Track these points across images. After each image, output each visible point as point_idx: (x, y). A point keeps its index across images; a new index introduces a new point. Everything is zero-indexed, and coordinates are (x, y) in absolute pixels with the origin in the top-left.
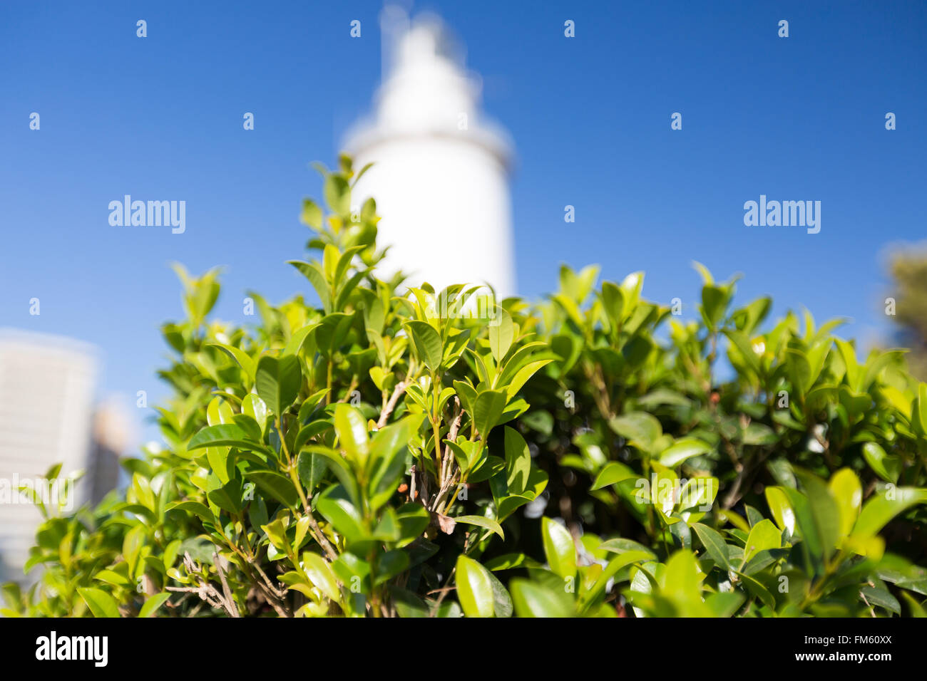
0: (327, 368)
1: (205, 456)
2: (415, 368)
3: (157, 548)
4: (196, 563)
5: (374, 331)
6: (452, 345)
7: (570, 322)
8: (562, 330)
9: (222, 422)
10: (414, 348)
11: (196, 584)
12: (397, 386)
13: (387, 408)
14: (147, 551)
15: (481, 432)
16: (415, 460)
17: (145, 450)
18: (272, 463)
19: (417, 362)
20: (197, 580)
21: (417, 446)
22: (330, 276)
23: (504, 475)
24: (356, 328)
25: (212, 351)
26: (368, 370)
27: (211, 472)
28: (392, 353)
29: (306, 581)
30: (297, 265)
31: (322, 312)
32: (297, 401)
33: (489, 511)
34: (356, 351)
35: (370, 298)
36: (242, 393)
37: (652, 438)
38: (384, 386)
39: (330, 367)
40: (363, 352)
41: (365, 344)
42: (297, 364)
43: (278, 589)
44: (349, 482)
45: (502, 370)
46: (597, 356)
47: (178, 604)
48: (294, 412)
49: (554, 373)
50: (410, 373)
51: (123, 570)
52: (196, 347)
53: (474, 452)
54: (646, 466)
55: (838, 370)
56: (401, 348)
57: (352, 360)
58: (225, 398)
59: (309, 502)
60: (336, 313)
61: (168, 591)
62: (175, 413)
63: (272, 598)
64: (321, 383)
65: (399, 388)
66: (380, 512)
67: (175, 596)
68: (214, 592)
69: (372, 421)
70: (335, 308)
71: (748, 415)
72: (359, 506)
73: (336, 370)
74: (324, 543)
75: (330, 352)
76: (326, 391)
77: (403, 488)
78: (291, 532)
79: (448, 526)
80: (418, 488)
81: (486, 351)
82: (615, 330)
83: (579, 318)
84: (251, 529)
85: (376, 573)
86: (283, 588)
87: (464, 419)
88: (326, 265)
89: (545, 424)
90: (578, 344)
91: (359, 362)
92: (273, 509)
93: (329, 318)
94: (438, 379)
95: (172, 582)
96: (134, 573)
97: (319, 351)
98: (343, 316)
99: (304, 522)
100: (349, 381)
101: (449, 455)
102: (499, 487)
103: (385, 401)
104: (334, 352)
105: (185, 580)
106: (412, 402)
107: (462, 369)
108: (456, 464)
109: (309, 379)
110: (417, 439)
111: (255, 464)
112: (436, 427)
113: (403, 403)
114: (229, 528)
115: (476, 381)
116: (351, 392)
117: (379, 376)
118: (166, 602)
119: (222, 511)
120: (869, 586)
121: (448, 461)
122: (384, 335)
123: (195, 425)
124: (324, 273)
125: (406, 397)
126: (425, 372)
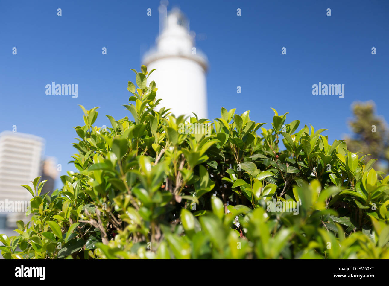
0: (136, 143)
1: (93, 174)
2: (168, 144)
3: (75, 208)
4: (89, 213)
5: (153, 131)
6: (181, 136)
7: (225, 128)
8: (222, 131)
9: (99, 162)
10: (168, 137)
11: (89, 219)
12: (161, 150)
13: (158, 158)
14: (71, 208)
15: (191, 167)
16: (168, 177)
17: (69, 174)
18: (117, 176)
19: (169, 142)
20: (89, 218)
21: (169, 172)
22: (138, 111)
23: (199, 182)
24: (147, 130)
25: (94, 137)
26: (151, 145)
27: (95, 179)
28: (160, 139)
29: (128, 218)
30: (126, 106)
31: (135, 123)
32: (125, 155)
33: (194, 195)
34: (147, 137)
35: (152, 118)
36: (106, 152)
37: (254, 170)
38: (157, 150)
39: (138, 143)
40: (149, 138)
41: (150, 135)
42: (126, 142)
43: (118, 221)
44: (144, 183)
45: (199, 145)
46: (234, 141)
47: (82, 227)
48: (124, 159)
49: (219, 147)
50: (166, 146)
51: (62, 215)
52: (89, 136)
53: (189, 174)
54: (251, 180)
55: (321, 147)
56: (164, 137)
57: (146, 141)
58: (100, 154)
59: (130, 190)
60: (140, 124)
61: (78, 222)
62: (81, 159)
63: (116, 225)
64: (134, 148)
65: (162, 151)
66: (155, 193)
67: (81, 224)
68: (95, 222)
69: (153, 163)
70: (140, 122)
71: (289, 163)
72: (147, 190)
73: (140, 145)
74: (135, 205)
75: (138, 138)
76: (136, 152)
77: (163, 186)
78: (123, 201)
79: (179, 199)
80: (169, 186)
81: (193, 138)
82: (240, 132)
83: (228, 127)
84: (109, 200)
85: (153, 214)
86: (120, 221)
87: (185, 162)
88: (137, 106)
89: (215, 165)
90: (227, 136)
91: (148, 142)
92: (117, 193)
93: (137, 126)
94: (176, 148)
95: (80, 219)
96: (66, 216)
97: (134, 137)
98: (143, 125)
99: (128, 197)
100: (144, 148)
101: (180, 175)
102: (197, 186)
103: (157, 156)
104: (139, 138)
105: (85, 218)
106: (167, 156)
107: (185, 144)
108: (182, 178)
109: (130, 148)
110: (168, 169)
111: (111, 176)
112: (175, 165)
113: (164, 157)
114: (101, 200)
115: (190, 149)
116: (145, 152)
117: (155, 146)
118: (77, 227)
119: (99, 194)
120: (328, 223)
121: (179, 177)
122: (157, 132)
123: (89, 164)
124: (136, 109)
125: (165, 154)
126: (172, 145)
